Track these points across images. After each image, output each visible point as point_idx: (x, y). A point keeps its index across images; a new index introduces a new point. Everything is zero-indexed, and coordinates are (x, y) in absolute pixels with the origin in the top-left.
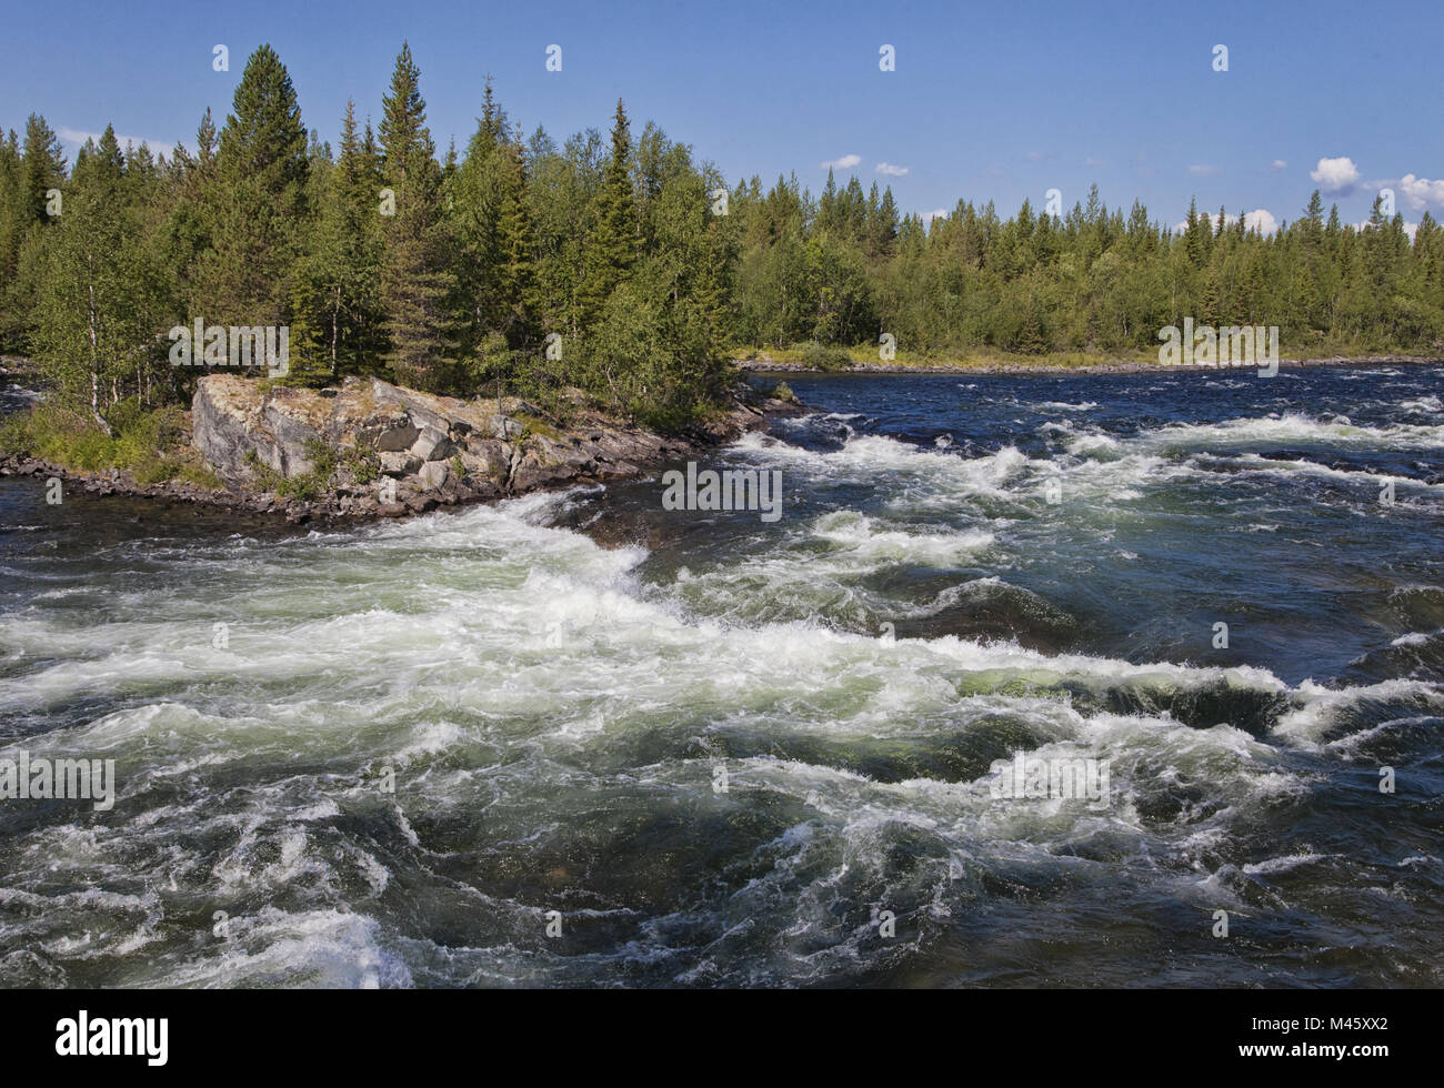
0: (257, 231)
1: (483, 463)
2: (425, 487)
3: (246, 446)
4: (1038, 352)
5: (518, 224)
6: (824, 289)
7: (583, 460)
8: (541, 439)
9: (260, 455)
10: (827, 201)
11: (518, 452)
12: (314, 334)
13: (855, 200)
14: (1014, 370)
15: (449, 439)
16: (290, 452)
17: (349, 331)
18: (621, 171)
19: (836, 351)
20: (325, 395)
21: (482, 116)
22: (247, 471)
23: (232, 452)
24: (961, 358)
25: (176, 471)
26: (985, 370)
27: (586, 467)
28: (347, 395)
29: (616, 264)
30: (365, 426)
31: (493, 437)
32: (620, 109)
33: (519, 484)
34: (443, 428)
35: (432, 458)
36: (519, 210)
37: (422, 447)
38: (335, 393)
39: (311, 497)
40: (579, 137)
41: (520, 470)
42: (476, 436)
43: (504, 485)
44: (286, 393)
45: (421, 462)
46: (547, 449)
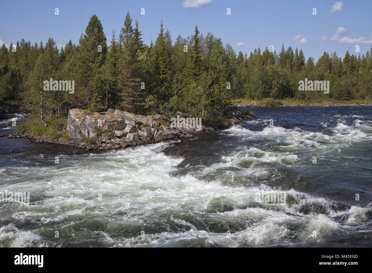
0: (85, 67)
1: (145, 134)
2: (127, 141)
3: (79, 129)
4: (347, 100)
5: (162, 64)
6: (273, 81)
7: (175, 133)
8: (163, 127)
9: (82, 131)
10: (282, 54)
11: (156, 131)
12: (100, 96)
13: (290, 54)
14: (338, 105)
15: (135, 126)
16: (90, 131)
17: (110, 96)
18: (197, 47)
19: (277, 101)
20: (102, 114)
21: (160, 32)
22: (79, 136)
23: (75, 130)
24: (320, 102)
25: (60, 136)
26: (327, 106)
27: (176, 135)
28: (108, 114)
29: (196, 75)
30: (110, 123)
31: (149, 126)
32: (196, 29)
33: (156, 140)
34: (133, 124)
35: (130, 132)
36: (163, 59)
37: (127, 129)
38: (105, 113)
39: (94, 143)
40: (189, 38)
41: (157, 136)
42: (144, 126)
43: (152, 140)
44: (91, 114)
45: (127, 133)
46: (165, 129)
